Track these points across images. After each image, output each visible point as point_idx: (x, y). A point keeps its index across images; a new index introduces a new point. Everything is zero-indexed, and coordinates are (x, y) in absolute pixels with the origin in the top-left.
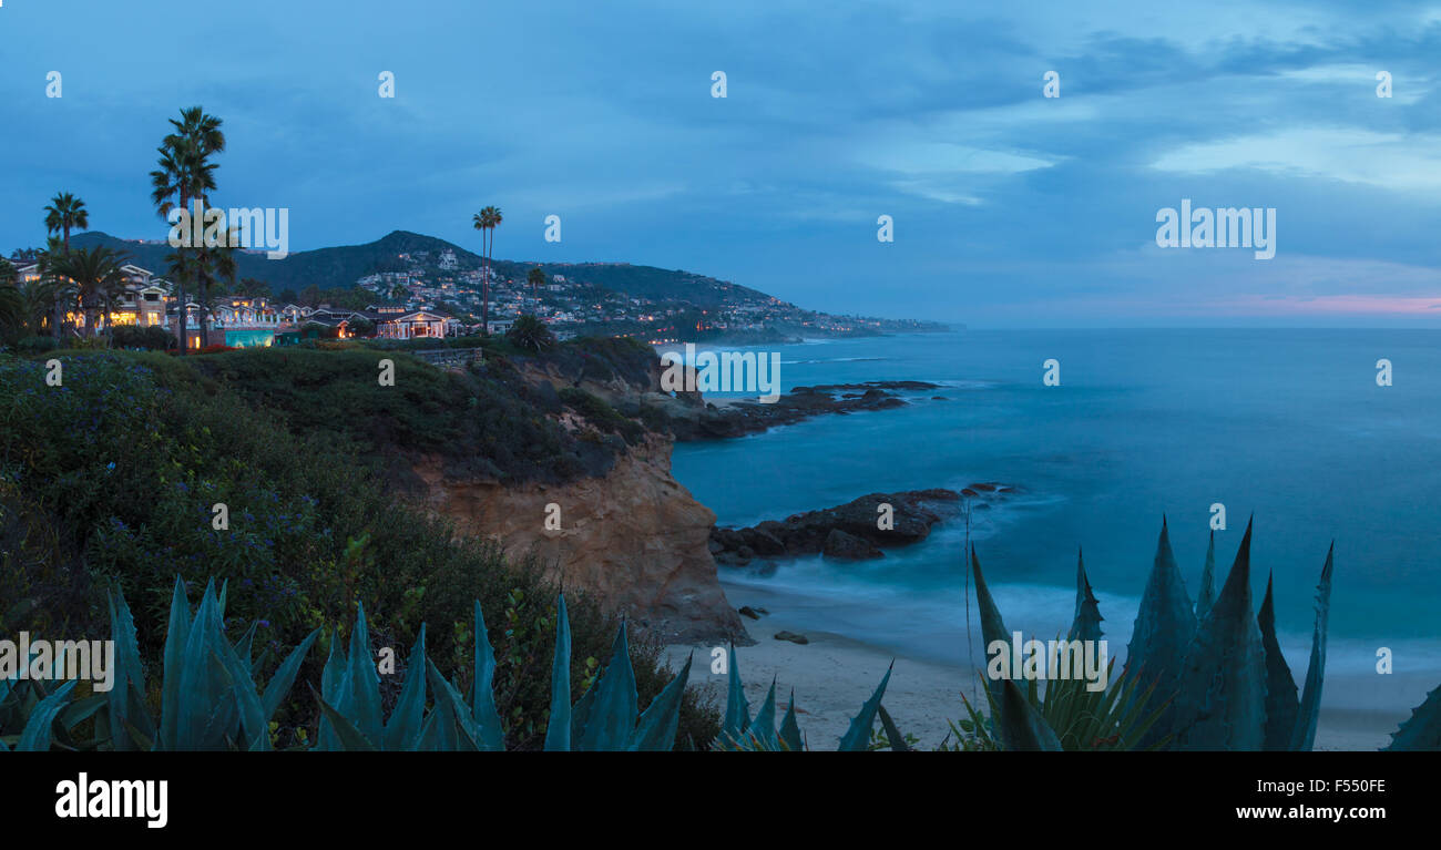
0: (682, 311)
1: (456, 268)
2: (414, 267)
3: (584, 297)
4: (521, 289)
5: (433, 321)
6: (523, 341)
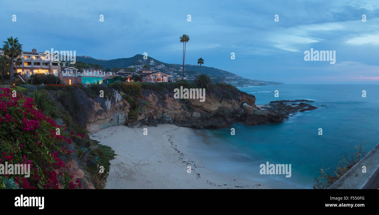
0: (215, 78)
1: (154, 64)
2: (143, 64)
3: (189, 73)
4: (172, 70)
5: (164, 76)
6: (202, 84)
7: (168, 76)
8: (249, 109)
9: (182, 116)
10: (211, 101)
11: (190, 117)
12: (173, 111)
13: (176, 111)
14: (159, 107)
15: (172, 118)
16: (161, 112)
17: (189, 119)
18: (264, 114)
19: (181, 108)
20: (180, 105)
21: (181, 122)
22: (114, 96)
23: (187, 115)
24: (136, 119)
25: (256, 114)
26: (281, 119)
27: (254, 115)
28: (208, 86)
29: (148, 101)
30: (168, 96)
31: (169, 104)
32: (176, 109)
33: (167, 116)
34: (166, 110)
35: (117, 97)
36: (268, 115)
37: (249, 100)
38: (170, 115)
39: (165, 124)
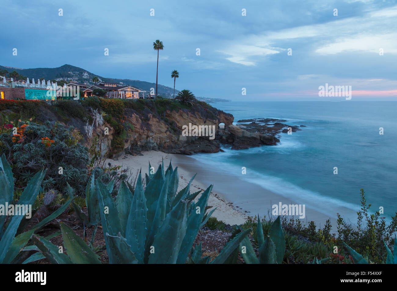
1: (88, 78)
2: (74, 76)
5: (135, 91)
6: (185, 102)
7: (140, 91)
8: (237, 131)
9: (168, 141)
10: (196, 121)
11: (176, 141)
12: (158, 135)
13: (161, 134)
14: (144, 131)
15: (156, 143)
16: (145, 137)
17: (176, 143)
18: (256, 137)
19: (167, 130)
20: (166, 127)
21: (167, 147)
22: (94, 117)
23: (173, 138)
24: (123, 148)
25: (246, 136)
26: (274, 142)
27: (243, 137)
28: (193, 104)
29: (131, 123)
30: (152, 117)
31: (153, 126)
32: (161, 132)
33: (152, 141)
34: (151, 134)
35: (98, 119)
36: (260, 137)
37: (226, 119)
38: (155, 140)
39: (150, 152)
